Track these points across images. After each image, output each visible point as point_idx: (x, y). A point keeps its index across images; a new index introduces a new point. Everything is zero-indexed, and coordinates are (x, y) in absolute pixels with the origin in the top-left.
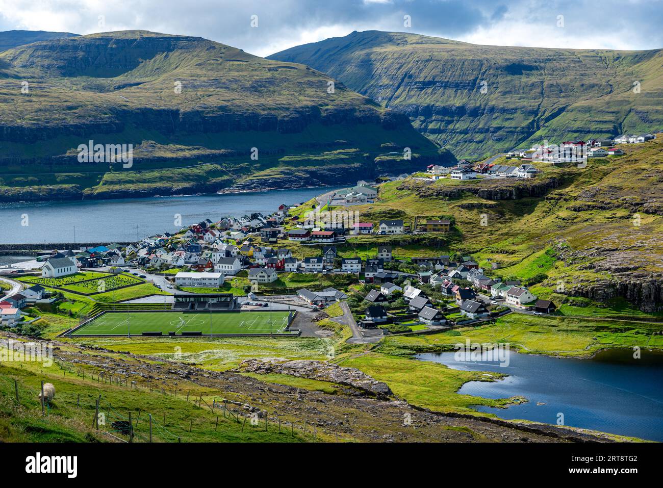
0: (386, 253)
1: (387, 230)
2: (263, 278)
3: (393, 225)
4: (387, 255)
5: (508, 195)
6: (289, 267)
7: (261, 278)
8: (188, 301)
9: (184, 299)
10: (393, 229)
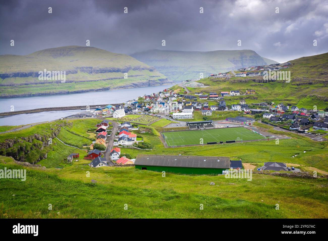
0: (244, 102)
1: (234, 94)
2: (209, 114)
3: (236, 92)
4: (244, 103)
5: (265, 81)
6: (213, 109)
7: (208, 114)
8: (194, 125)
9: (192, 124)
10: (236, 94)
